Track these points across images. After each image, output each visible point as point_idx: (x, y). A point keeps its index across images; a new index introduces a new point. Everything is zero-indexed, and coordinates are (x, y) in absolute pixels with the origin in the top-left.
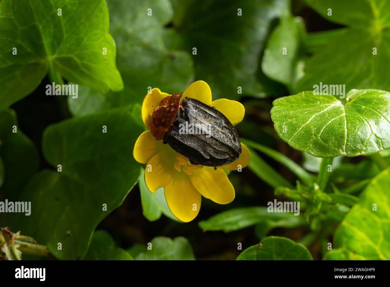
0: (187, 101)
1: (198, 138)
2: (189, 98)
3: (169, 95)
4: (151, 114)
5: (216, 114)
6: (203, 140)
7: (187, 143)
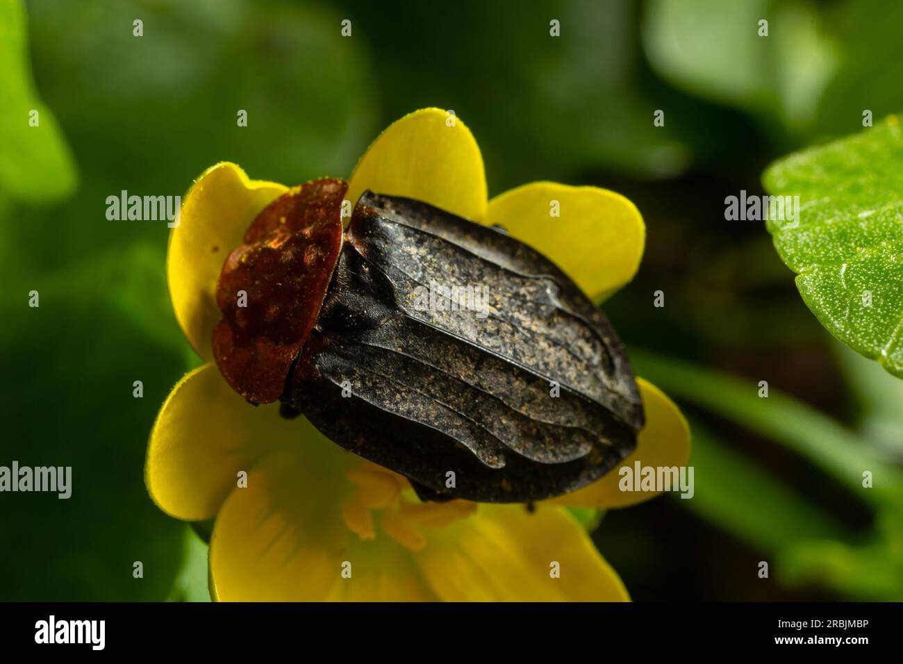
0: (376, 210)
1: (445, 378)
2: (381, 196)
3: (283, 189)
4: (213, 287)
5: (513, 256)
6: (467, 385)
7: (392, 406)
